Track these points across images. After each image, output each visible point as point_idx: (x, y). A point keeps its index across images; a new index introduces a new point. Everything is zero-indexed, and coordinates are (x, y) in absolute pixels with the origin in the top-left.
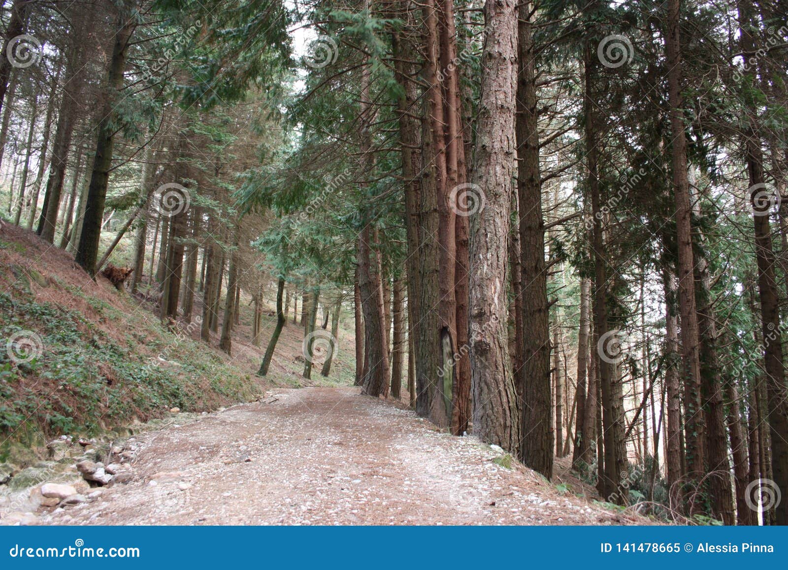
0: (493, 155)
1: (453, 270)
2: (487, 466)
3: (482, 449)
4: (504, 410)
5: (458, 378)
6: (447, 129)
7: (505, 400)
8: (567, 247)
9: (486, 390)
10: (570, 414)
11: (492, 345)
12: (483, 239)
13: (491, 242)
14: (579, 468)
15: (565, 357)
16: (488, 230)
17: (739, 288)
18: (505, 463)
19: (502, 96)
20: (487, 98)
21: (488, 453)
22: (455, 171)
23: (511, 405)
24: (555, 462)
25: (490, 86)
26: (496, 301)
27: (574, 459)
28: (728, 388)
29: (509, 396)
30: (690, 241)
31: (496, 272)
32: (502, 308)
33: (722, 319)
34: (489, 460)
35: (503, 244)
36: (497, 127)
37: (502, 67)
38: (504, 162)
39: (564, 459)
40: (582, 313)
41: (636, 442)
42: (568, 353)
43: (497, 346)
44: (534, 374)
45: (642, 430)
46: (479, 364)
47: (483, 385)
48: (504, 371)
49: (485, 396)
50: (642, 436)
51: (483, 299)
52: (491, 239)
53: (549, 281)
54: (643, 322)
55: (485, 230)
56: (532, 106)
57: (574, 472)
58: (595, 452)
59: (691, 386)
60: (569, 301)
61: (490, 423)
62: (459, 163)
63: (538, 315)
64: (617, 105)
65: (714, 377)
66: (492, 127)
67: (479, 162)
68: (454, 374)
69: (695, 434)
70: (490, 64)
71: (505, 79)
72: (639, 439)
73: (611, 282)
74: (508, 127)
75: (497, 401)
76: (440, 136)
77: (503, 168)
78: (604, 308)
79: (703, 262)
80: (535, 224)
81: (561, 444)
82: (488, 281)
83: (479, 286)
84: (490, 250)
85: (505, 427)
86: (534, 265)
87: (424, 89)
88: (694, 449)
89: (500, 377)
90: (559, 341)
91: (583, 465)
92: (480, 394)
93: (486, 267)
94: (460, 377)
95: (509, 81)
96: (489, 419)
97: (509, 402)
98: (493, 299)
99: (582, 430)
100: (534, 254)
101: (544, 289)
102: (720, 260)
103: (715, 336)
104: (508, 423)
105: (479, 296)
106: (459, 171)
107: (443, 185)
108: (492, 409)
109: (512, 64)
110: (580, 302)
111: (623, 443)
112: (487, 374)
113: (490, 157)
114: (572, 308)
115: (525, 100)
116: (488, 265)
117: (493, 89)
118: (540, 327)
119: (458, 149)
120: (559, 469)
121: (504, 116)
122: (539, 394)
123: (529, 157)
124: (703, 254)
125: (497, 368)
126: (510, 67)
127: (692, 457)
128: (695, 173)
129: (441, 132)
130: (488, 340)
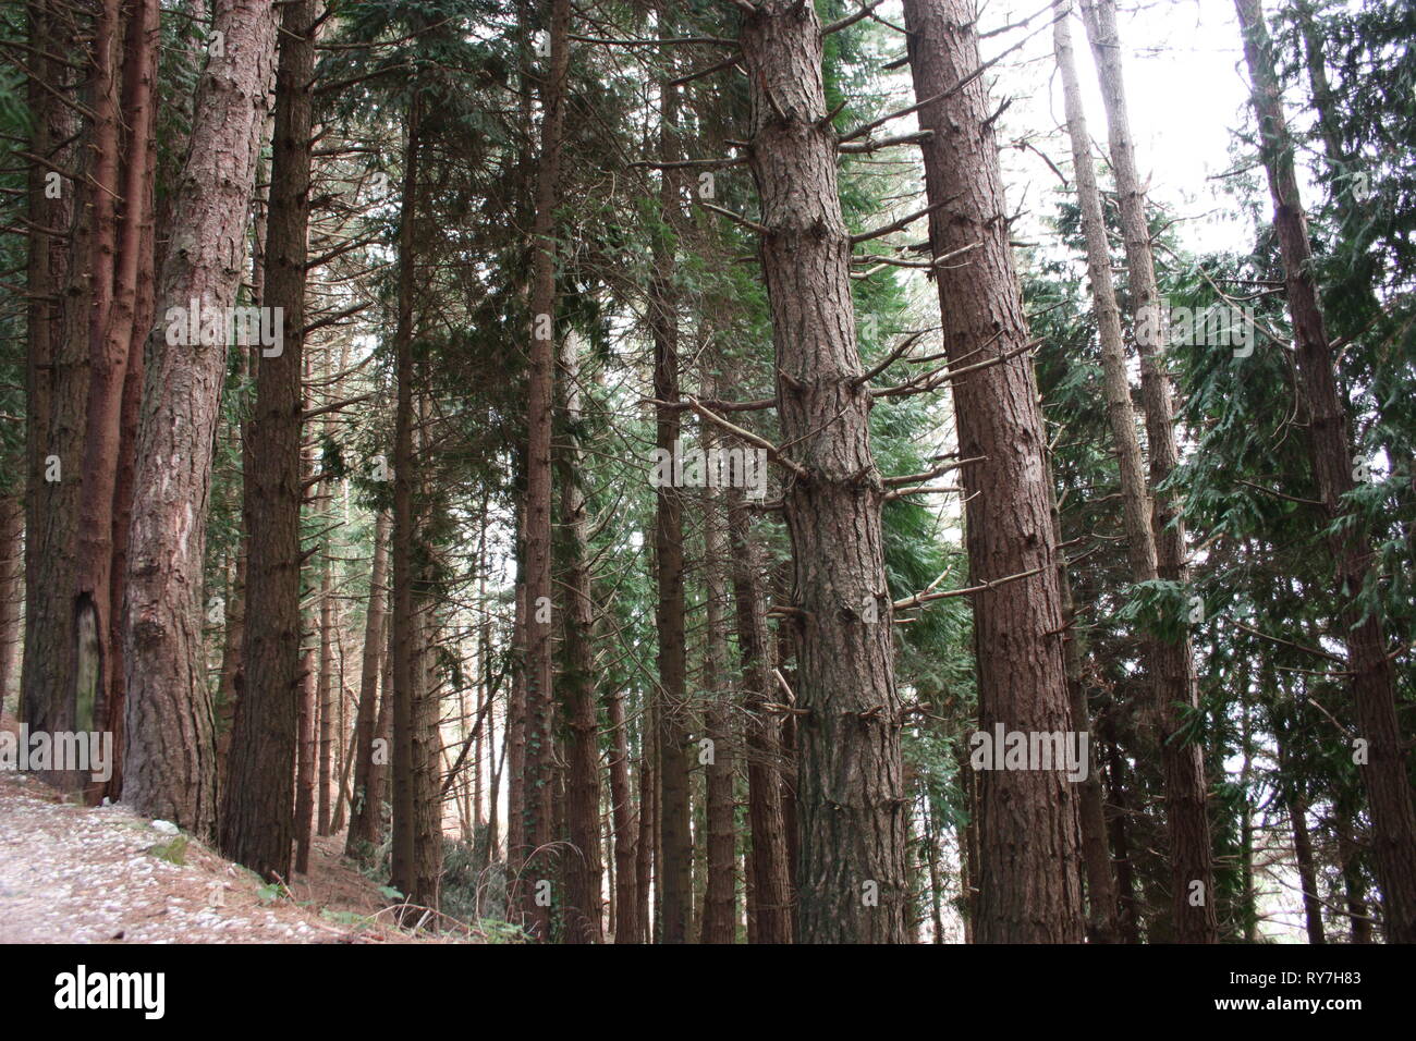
0: (200, 271)
1: (111, 483)
2: (132, 863)
3: (134, 829)
4: (188, 753)
5: (108, 693)
6: (122, 208)
7: (190, 733)
8: (350, 456)
9: (152, 715)
10: (345, 755)
11: (169, 628)
12: (165, 427)
13: (181, 434)
14: (357, 852)
15: (341, 652)
16: (178, 411)
17: (637, 540)
18: (174, 853)
19: (229, 164)
20: (199, 163)
21: (144, 837)
22: (132, 292)
23: (202, 742)
24: (313, 845)
25: (209, 140)
26: (183, 546)
27: (350, 837)
28: (611, 702)
29: (200, 726)
30: (549, 459)
31: (186, 492)
32: (193, 560)
33: (607, 590)
34: (140, 851)
35: (205, 441)
36: (212, 221)
37: (234, 109)
38: (221, 288)
39: (331, 839)
40: (376, 573)
41: (462, 801)
42: (346, 645)
43: (180, 632)
44: (266, 683)
45: (472, 777)
46: (140, 666)
47: (147, 705)
48: (191, 678)
49: (150, 728)
50: (472, 790)
51: (157, 541)
52: (182, 429)
53: (310, 514)
54: (482, 592)
55: (172, 411)
56: (302, 190)
57: (349, 860)
58: (389, 822)
59: (535, 703)
60: (355, 551)
61: (157, 778)
62: (142, 278)
63: (279, 575)
64: (459, 212)
65: (585, 687)
66: (204, 218)
67: (172, 281)
68: (100, 685)
69: (539, 783)
70: (212, 99)
71: (239, 132)
72: (467, 795)
73: (424, 522)
74: (234, 223)
75: (174, 736)
76: (105, 219)
77: (218, 297)
78: (407, 567)
79: (578, 496)
80: (286, 406)
81: (327, 811)
82: (169, 508)
83: (150, 516)
84: (176, 450)
85: (189, 784)
86: (278, 481)
87: (89, 121)
88: (536, 807)
89: (181, 690)
90: (332, 623)
91: (366, 847)
92: (141, 724)
93: (166, 481)
94: (112, 691)
95: (246, 137)
96: (156, 771)
97: (197, 737)
98: (177, 542)
99: (366, 784)
100: (280, 460)
101: (296, 527)
102: (610, 493)
103: (590, 619)
104: (195, 778)
105: (149, 536)
106: (139, 291)
107: (104, 315)
108: (164, 751)
109: (255, 106)
110: (373, 553)
111: (434, 806)
112: (156, 685)
113: (193, 273)
114: (360, 564)
115: (289, 176)
116: (172, 478)
117: (213, 147)
118: (282, 596)
119: (141, 249)
120: (320, 856)
121: (229, 201)
122: (274, 722)
123: (286, 283)
124: (579, 483)
125: (177, 673)
126: (251, 112)
127: (533, 822)
128: (577, 346)
129: (108, 212)
130: (161, 619)
